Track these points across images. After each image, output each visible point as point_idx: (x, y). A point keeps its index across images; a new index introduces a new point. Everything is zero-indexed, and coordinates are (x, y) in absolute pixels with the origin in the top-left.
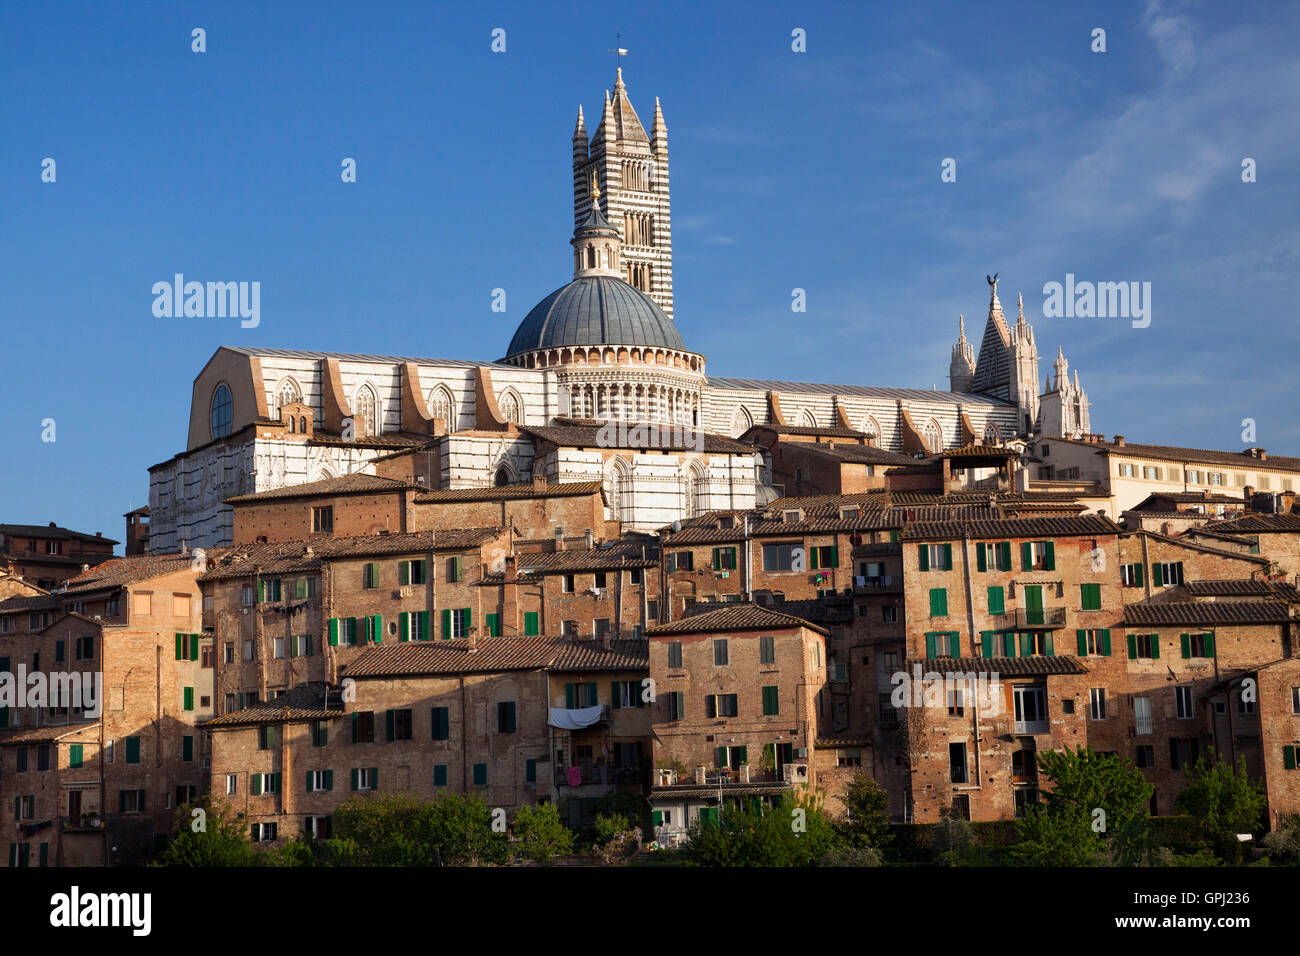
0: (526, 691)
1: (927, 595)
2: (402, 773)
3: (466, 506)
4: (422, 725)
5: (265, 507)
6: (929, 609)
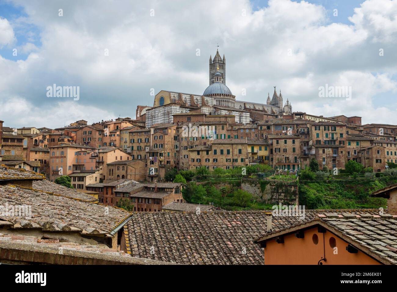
0: (243, 147)
1: (316, 134)
2: (222, 160)
3: (213, 118)
4: (225, 152)
5: (179, 117)
6: (316, 136)
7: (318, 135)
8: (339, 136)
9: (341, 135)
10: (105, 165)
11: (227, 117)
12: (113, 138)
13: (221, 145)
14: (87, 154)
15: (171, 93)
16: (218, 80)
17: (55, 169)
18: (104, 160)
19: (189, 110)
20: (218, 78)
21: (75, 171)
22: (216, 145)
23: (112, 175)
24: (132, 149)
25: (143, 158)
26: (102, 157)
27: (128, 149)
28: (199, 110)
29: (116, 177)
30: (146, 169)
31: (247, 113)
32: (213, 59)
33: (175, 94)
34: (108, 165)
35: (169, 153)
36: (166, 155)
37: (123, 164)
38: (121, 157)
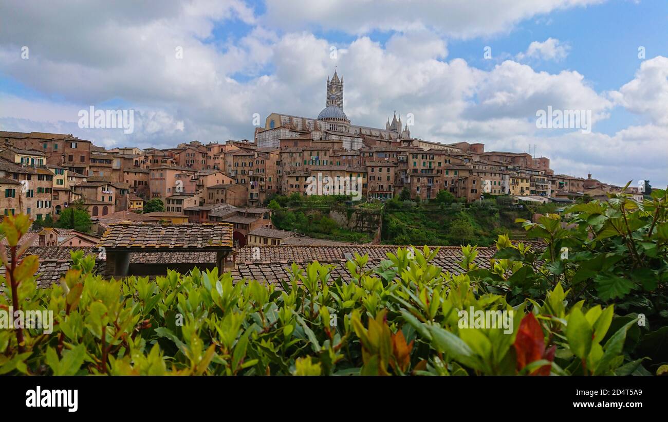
0: (342, 174)
1: (413, 162)
5: (286, 141)
6: (413, 165)
7: (415, 163)
8: (437, 164)
9: (439, 163)
10: (205, 188)
11: (334, 143)
12: (217, 161)
14: (187, 177)
15: (281, 116)
17: (154, 191)
18: (204, 183)
19: (299, 135)
21: (175, 194)
22: (315, 171)
23: (212, 199)
24: (237, 173)
25: (246, 182)
26: (203, 180)
27: (232, 173)
28: (309, 135)
29: (216, 201)
30: (247, 193)
33: (286, 117)
34: (208, 188)
35: (270, 178)
36: (267, 180)
37: (221, 188)
38: (223, 181)
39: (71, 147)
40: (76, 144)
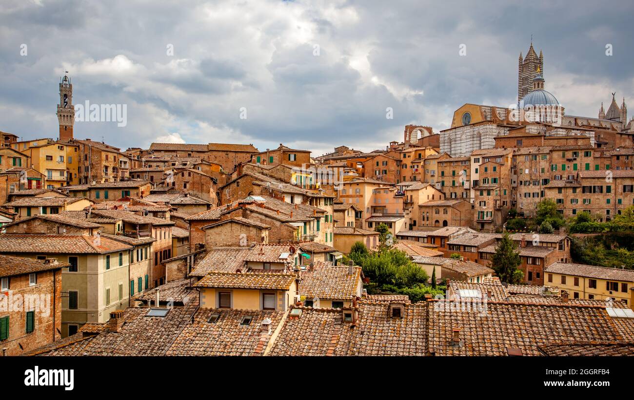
5: (504, 139)
10: (416, 207)
11: (577, 139)
12: (416, 170)
13: (596, 180)
14: (389, 192)
15: (482, 107)
16: (538, 87)
18: (414, 200)
19: (509, 130)
20: (538, 84)
21: (374, 215)
22: (589, 180)
23: (428, 220)
24: (443, 185)
25: (458, 196)
26: (411, 196)
27: (437, 184)
28: (523, 130)
29: (434, 223)
30: (472, 211)
31: (591, 132)
32: (524, 59)
33: (486, 108)
34: (421, 207)
35: (505, 190)
36: (503, 193)
37: (444, 206)
38: (433, 196)
39: (289, 160)
40: (295, 155)
